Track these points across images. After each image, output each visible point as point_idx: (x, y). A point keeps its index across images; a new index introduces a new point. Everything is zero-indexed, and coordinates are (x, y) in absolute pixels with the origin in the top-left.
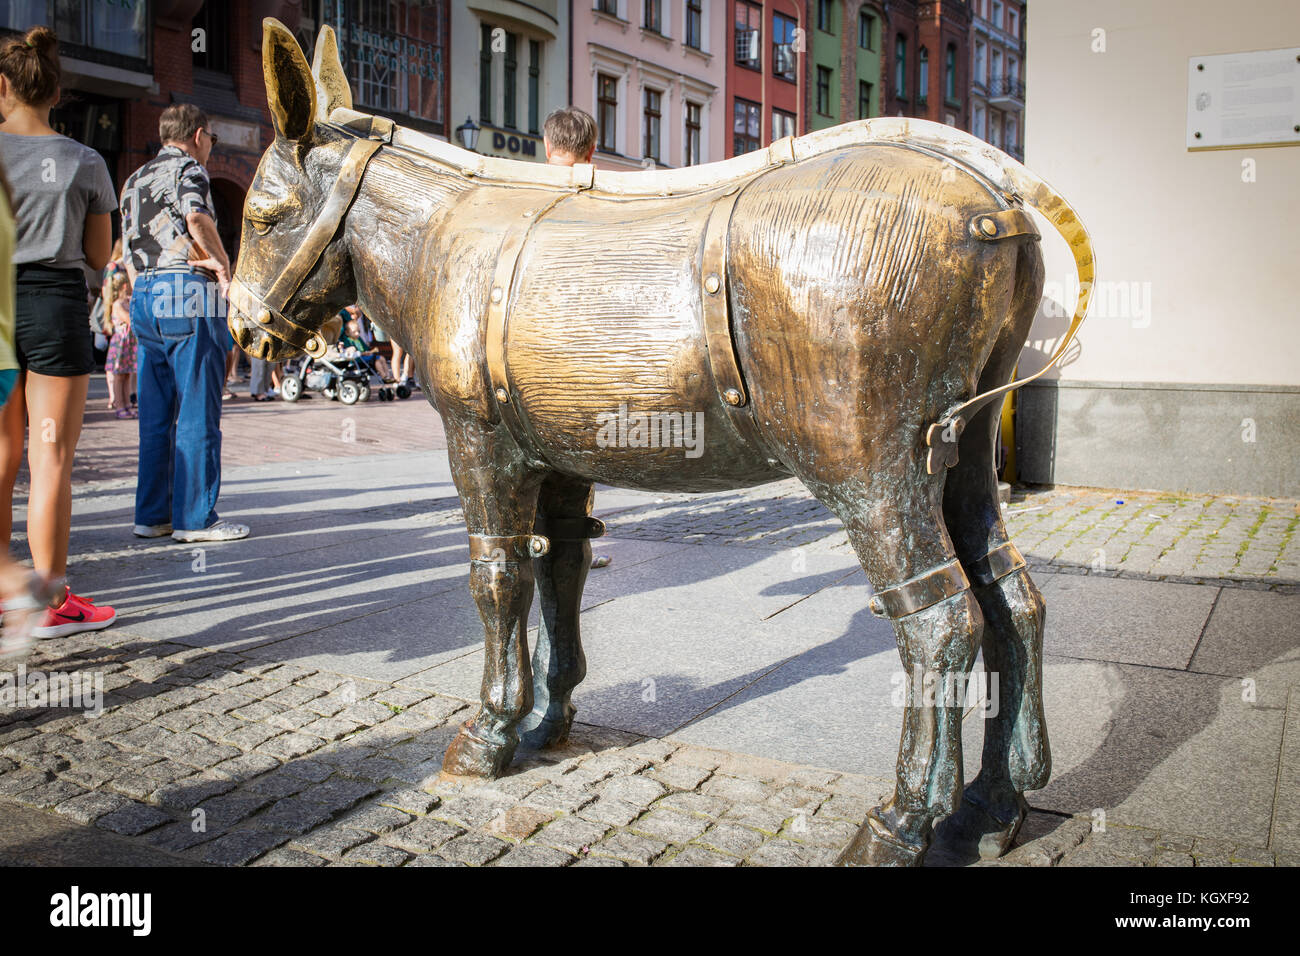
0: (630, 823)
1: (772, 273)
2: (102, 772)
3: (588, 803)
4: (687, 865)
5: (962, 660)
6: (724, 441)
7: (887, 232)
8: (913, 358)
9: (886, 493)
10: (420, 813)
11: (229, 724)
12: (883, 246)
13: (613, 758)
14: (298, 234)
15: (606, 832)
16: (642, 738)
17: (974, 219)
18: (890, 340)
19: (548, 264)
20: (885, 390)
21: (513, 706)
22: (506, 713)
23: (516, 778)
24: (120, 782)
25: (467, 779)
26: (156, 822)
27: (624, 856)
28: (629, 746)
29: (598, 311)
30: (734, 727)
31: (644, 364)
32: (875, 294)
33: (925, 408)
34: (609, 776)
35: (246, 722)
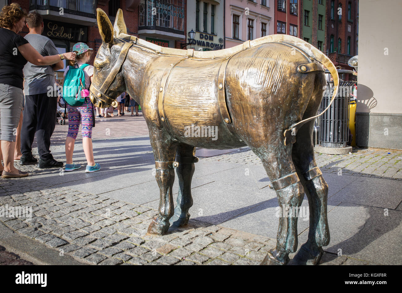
0: (200, 251)
1: (237, 83)
2: (50, 228)
3: (188, 244)
4: (214, 264)
5: (296, 204)
6: (226, 134)
7: (271, 70)
8: (279, 109)
9: (272, 151)
10: (138, 245)
11: (89, 216)
12: (270, 75)
13: (200, 231)
14: (109, 71)
15: (191, 253)
16: (211, 225)
17: (299, 66)
18: (272, 104)
19: (175, 80)
20: (271, 119)
21: (167, 214)
22: (165, 215)
23: (169, 235)
24: (55, 232)
25: (154, 235)
26: (62, 244)
27: (195, 261)
28: (206, 227)
29: (188, 94)
30: (240, 222)
31: (201, 110)
32: (267, 89)
33: (284, 125)
34: (197, 236)
35: (94, 215)
